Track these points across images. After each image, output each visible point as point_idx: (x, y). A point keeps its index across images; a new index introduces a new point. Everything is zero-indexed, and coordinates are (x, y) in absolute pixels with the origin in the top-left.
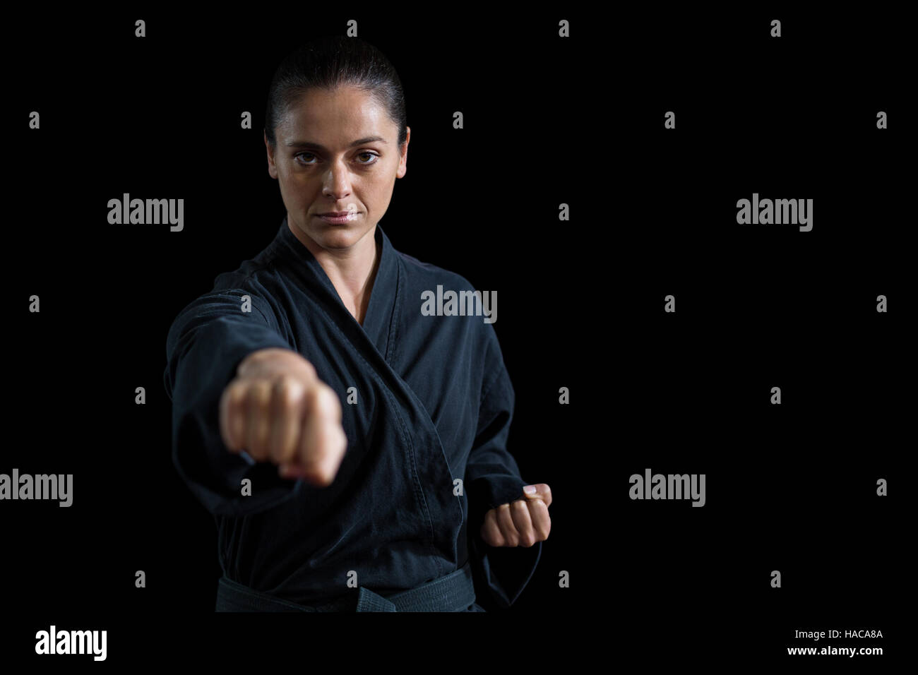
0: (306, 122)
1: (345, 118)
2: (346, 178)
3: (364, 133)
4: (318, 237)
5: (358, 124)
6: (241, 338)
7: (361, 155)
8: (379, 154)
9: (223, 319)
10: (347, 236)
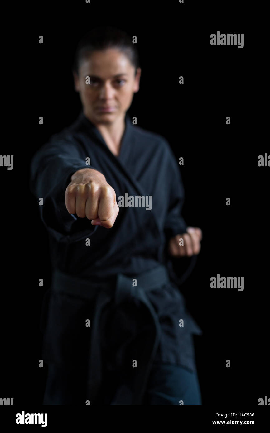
0: (94, 67)
1: (111, 65)
2: (111, 92)
3: (119, 72)
4: (98, 118)
5: (116, 67)
6: (70, 164)
7: (117, 81)
8: (125, 81)
9: (60, 156)
10: (111, 118)
